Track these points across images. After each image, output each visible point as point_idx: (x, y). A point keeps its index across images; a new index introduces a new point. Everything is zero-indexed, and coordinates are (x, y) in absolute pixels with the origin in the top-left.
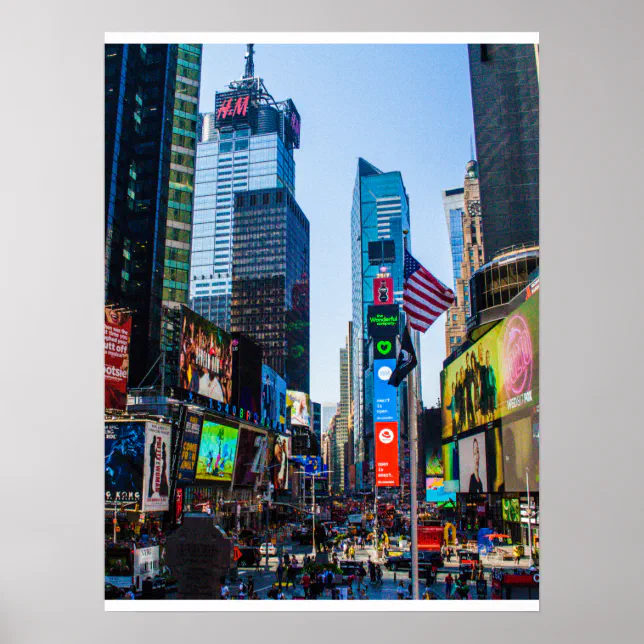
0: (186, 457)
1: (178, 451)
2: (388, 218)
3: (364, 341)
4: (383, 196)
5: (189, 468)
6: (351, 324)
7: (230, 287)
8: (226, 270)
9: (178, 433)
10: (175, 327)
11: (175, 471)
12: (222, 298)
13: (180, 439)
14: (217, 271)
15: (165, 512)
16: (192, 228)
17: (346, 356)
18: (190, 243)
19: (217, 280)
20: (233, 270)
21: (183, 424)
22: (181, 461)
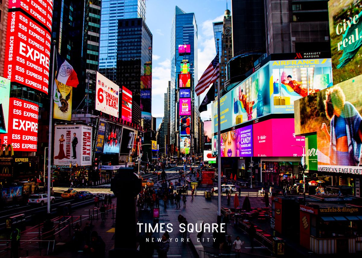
0: (99, 142)
1: (96, 138)
2: (188, 34)
3: (176, 90)
4: (186, 24)
5: (101, 146)
6: (170, 82)
7: (116, 64)
8: (113, 56)
9: (96, 130)
10: (93, 82)
11: (94, 148)
12: (112, 69)
13: (96, 133)
14: (109, 56)
15: (90, 166)
16: (100, 36)
17: (167, 97)
18: (99, 43)
19: (109, 61)
20: (117, 56)
21: (98, 127)
22: (97, 143)
